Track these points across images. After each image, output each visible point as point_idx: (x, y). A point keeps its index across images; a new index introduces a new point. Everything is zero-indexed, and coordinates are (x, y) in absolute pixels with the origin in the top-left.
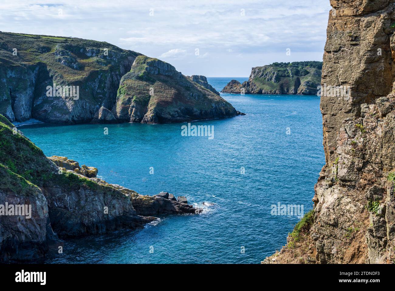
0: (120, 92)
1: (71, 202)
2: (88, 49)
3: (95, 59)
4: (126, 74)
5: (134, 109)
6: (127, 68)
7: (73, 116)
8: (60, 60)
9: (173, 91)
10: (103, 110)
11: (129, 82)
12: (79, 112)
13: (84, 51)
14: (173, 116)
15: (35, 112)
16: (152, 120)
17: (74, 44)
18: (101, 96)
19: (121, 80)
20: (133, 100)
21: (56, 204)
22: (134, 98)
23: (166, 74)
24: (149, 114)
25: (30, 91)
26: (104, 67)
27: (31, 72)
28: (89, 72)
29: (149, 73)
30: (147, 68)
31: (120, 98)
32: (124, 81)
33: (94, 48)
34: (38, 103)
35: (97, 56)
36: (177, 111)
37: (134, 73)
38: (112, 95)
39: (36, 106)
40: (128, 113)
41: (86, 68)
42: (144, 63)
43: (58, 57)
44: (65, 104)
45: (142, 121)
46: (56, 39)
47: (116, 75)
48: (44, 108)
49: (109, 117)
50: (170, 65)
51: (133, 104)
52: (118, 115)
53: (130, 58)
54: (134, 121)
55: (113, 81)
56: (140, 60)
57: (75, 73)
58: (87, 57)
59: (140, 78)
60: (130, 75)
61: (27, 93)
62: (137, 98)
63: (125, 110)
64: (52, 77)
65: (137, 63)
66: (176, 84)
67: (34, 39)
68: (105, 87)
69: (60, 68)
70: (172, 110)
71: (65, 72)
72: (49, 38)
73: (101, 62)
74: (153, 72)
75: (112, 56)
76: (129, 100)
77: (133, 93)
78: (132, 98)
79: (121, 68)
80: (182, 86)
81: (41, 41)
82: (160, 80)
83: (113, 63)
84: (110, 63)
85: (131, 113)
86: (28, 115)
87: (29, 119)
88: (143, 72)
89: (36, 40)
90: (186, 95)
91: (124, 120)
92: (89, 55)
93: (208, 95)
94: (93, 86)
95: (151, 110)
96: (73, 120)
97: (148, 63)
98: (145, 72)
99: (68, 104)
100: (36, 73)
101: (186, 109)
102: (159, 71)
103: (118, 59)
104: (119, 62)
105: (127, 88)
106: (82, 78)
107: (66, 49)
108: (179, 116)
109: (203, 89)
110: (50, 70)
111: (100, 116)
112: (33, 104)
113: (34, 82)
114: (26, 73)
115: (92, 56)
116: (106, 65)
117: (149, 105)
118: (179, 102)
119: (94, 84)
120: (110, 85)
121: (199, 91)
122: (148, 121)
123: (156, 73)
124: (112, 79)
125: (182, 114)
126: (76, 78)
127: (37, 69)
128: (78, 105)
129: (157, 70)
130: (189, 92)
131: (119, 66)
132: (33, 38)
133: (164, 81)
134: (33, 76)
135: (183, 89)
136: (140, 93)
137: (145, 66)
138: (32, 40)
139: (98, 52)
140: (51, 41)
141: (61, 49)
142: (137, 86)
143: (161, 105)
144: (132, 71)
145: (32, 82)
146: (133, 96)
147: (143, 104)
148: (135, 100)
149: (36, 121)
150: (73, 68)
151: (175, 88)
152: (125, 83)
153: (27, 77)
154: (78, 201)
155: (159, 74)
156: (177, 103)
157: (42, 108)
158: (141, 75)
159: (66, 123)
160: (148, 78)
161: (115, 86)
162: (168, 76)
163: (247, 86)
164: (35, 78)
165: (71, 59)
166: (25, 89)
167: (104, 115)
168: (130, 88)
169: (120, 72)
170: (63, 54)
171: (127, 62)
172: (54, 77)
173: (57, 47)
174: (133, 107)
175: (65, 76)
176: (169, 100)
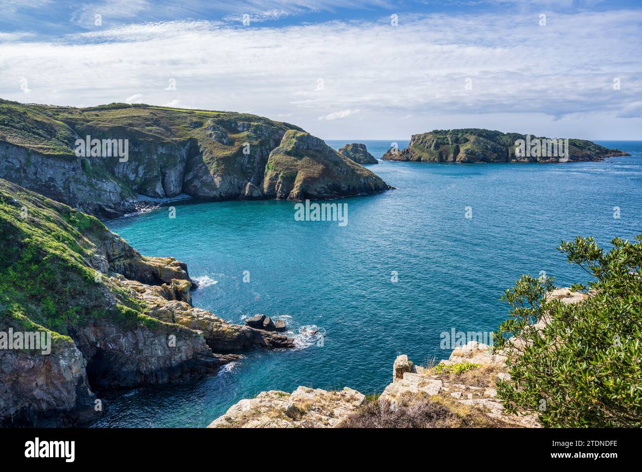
0: (268, 167)
1: (126, 344)
2: (240, 123)
3: (246, 133)
4: (275, 149)
5: (281, 185)
6: (277, 143)
7: (221, 192)
8: (211, 135)
9: (321, 167)
10: (250, 186)
11: (278, 157)
12: (226, 189)
13: (235, 125)
14: (319, 192)
15: (185, 187)
16: (297, 197)
17: (225, 119)
18: (250, 171)
19: (270, 156)
20: (280, 176)
21: (110, 346)
22: (281, 174)
23: (315, 148)
24: (295, 191)
25: (180, 167)
26: (255, 142)
27: (182, 148)
28: (239, 147)
29: (297, 148)
30: (295, 143)
31: (268, 173)
32: (272, 156)
33: (246, 122)
34: (189, 178)
35: (248, 130)
36: (324, 188)
37: (283, 147)
38: (261, 170)
39: (187, 180)
40: (275, 189)
41: (236, 143)
42: (294, 137)
43: (209, 132)
44: (213, 180)
45: (288, 197)
46: (209, 114)
47: (266, 150)
48: (194, 184)
49: (256, 193)
50: (320, 139)
51: (280, 180)
52: (265, 191)
53: (280, 132)
54: (280, 197)
55: (262, 156)
56: (290, 135)
57: (225, 149)
58: (238, 132)
59: (288, 153)
60: (278, 150)
61: (176, 169)
62: (284, 174)
63: (272, 185)
64: (202, 152)
65: (287, 138)
66: (325, 159)
67: (188, 115)
68: (254, 162)
69: (210, 144)
70: (319, 187)
71: (215, 147)
72: (202, 113)
73: (251, 137)
74: (301, 147)
75: (263, 131)
76: (277, 175)
77: (280, 169)
78: (280, 174)
79: (271, 142)
80: (330, 161)
81: (194, 116)
82: (308, 155)
83: (263, 138)
84: (260, 137)
85: (278, 189)
86: (178, 191)
87: (179, 194)
88: (291, 147)
89: (189, 115)
90: (334, 170)
91: (270, 197)
92: (240, 129)
93: (357, 170)
94: (242, 161)
95: (297, 187)
96: (221, 196)
97: (297, 138)
98: (293, 147)
99: (216, 180)
100: (187, 149)
101: (334, 184)
102: (308, 146)
103: (269, 133)
104: (270, 136)
105: (275, 163)
106: (231, 153)
107: (218, 124)
108: (326, 192)
109: (352, 164)
110: (200, 145)
111: (247, 192)
112: (184, 179)
113: (185, 158)
114: (176, 149)
115: (243, 131)
116: (257, 140)
117: (296, 182)
118: (326, 178)
119: (243, 159)
120: (260, 159)
121: (348, 166)
122: (294, 198)
123: (305, 147)
124: (262, 153)
125: (329, 191)
126: (225, 153)
127: (188, 144)
128: (226, 181)
129: (306, 144)
130: (337, 168)
131: (269, 140)
132: (186, 113)
133: (313, 157)
134: (184, 152)
135: (332, 165)
136: (287, 169)
137: (294, 140)
138: (185, 115)
139: (249, 126)
140: (203, 116)
141: (212, 124)
142: (285, 162)
143: (308, 181)
144: (281, 145)
145: (183, 158)
146: (280, 172)
147: (290, 180)
148: (281, 176)
149: (186, 196)
150: (223, 143)
151: (323, 163)
152: (274, 158)
153: (177, 153)
154: (136, 343)
155: (308, 148)
156: (324, 178)
157: (192, 183)
158: (289, 149)
159: (214, 200)
160: (296, 153)
161: (264, 161)
162: (317, 151)
163: (407, 154)
164: (186, 153)
165: (222, 135)
166: (175, 165)
167: (251, 191)
168: (277, 164)
169: (270, 146)
170: (214, 129)
171: (277, 136)
172: (204, 153)
173: (209, 122)
174: (280, 183)
175: (215, 151)
176: (316, 175)
